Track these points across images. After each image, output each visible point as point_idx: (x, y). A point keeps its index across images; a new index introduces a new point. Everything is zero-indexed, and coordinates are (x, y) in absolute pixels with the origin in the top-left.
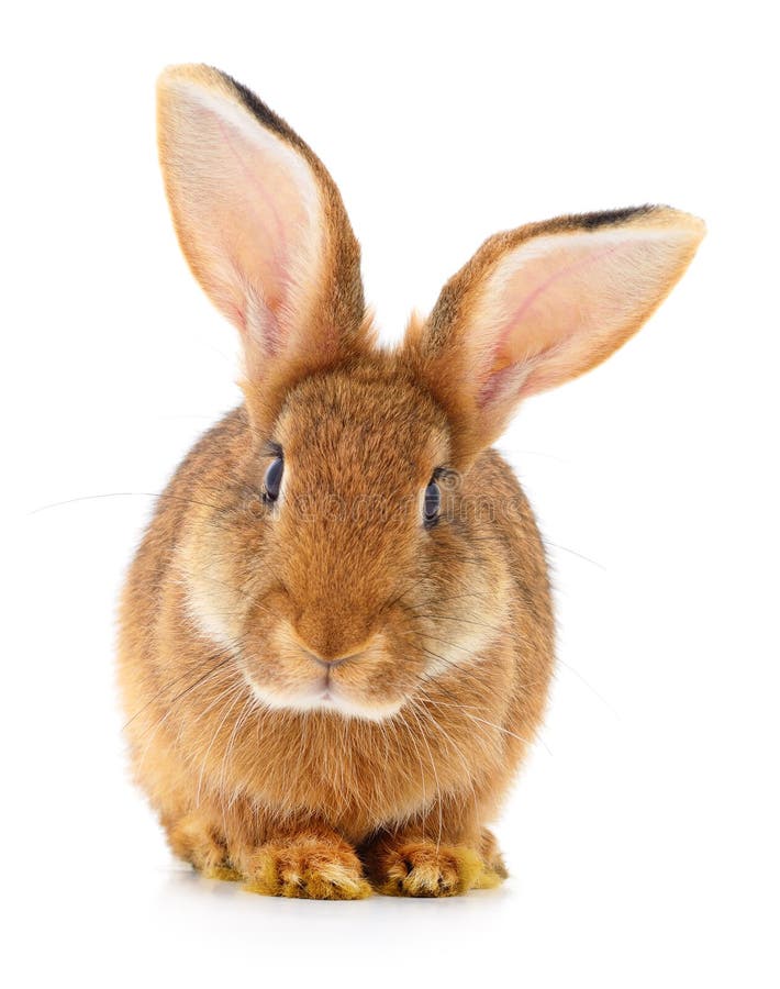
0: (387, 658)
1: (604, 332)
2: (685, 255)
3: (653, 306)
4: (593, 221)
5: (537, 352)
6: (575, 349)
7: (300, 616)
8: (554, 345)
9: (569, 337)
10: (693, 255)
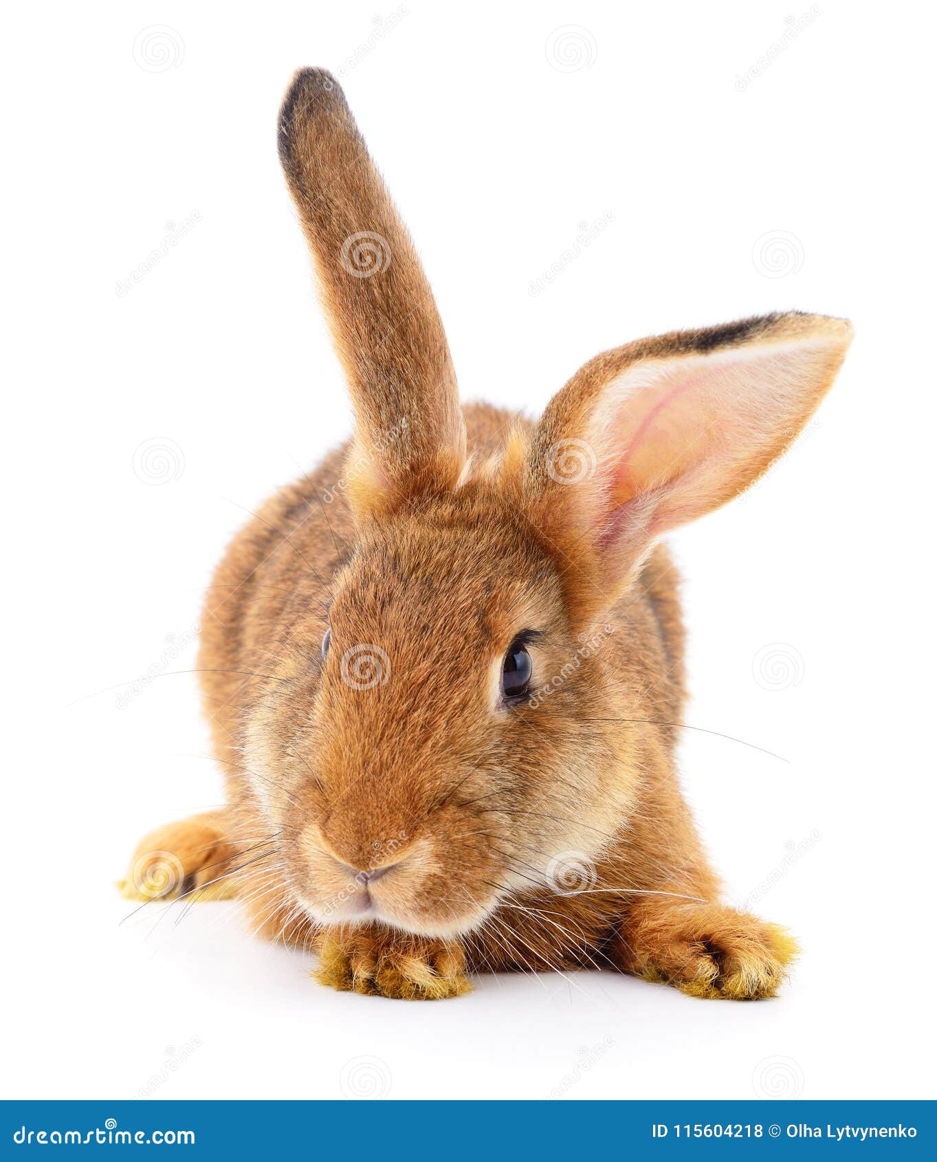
0: (435, 868)
1: (744, 453)
2: (831, 362)
3: (799, 422)
4: (709, 340)
5: (663, 482)
6: (711, 475)
7: (329, 817)
8: (683, 473)
9: (700, 461)
10: (842, 362)
